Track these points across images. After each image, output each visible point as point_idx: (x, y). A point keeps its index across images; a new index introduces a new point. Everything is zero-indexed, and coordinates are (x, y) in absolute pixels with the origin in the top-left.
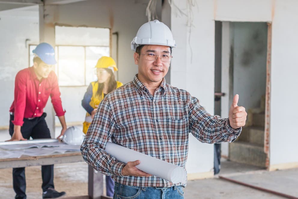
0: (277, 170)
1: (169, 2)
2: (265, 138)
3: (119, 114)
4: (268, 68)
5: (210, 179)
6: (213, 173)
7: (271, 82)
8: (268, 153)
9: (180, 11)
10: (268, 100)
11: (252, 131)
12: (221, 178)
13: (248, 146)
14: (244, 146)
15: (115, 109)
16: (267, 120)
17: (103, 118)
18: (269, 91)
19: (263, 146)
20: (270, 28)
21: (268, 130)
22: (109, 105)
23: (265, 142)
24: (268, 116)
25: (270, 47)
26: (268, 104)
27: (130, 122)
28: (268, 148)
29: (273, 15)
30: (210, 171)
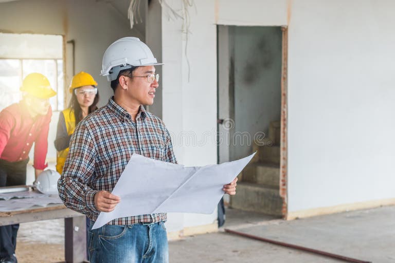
0: (297, 219)
1: (160, 2)
2: (281, 178)
3: (102, 143)
4: (283, 86)
5: (214, 233)
6: (217, 225)
7: (287, 105)
8: (285, 197)
9: (174, 12)
10: (284, 129)
11: (261, 169)
12: (228, 232)
13: (257, 189)
14: (251, 188)
15: (96, 138)
16: (283, 154)
17: (82, 148)
18: (286, 117)
19: (278, 188)
20: (285, 34)
21: (285, 167)
22: (89, 134)
23: (281, 183)
24: (284, 149)
25: (286, 59)
26: (284, 133)
27: (114, 153)
28: (285, 191)
29: (289, 16)
30: (214, 223)
